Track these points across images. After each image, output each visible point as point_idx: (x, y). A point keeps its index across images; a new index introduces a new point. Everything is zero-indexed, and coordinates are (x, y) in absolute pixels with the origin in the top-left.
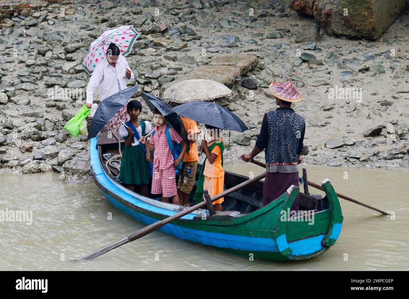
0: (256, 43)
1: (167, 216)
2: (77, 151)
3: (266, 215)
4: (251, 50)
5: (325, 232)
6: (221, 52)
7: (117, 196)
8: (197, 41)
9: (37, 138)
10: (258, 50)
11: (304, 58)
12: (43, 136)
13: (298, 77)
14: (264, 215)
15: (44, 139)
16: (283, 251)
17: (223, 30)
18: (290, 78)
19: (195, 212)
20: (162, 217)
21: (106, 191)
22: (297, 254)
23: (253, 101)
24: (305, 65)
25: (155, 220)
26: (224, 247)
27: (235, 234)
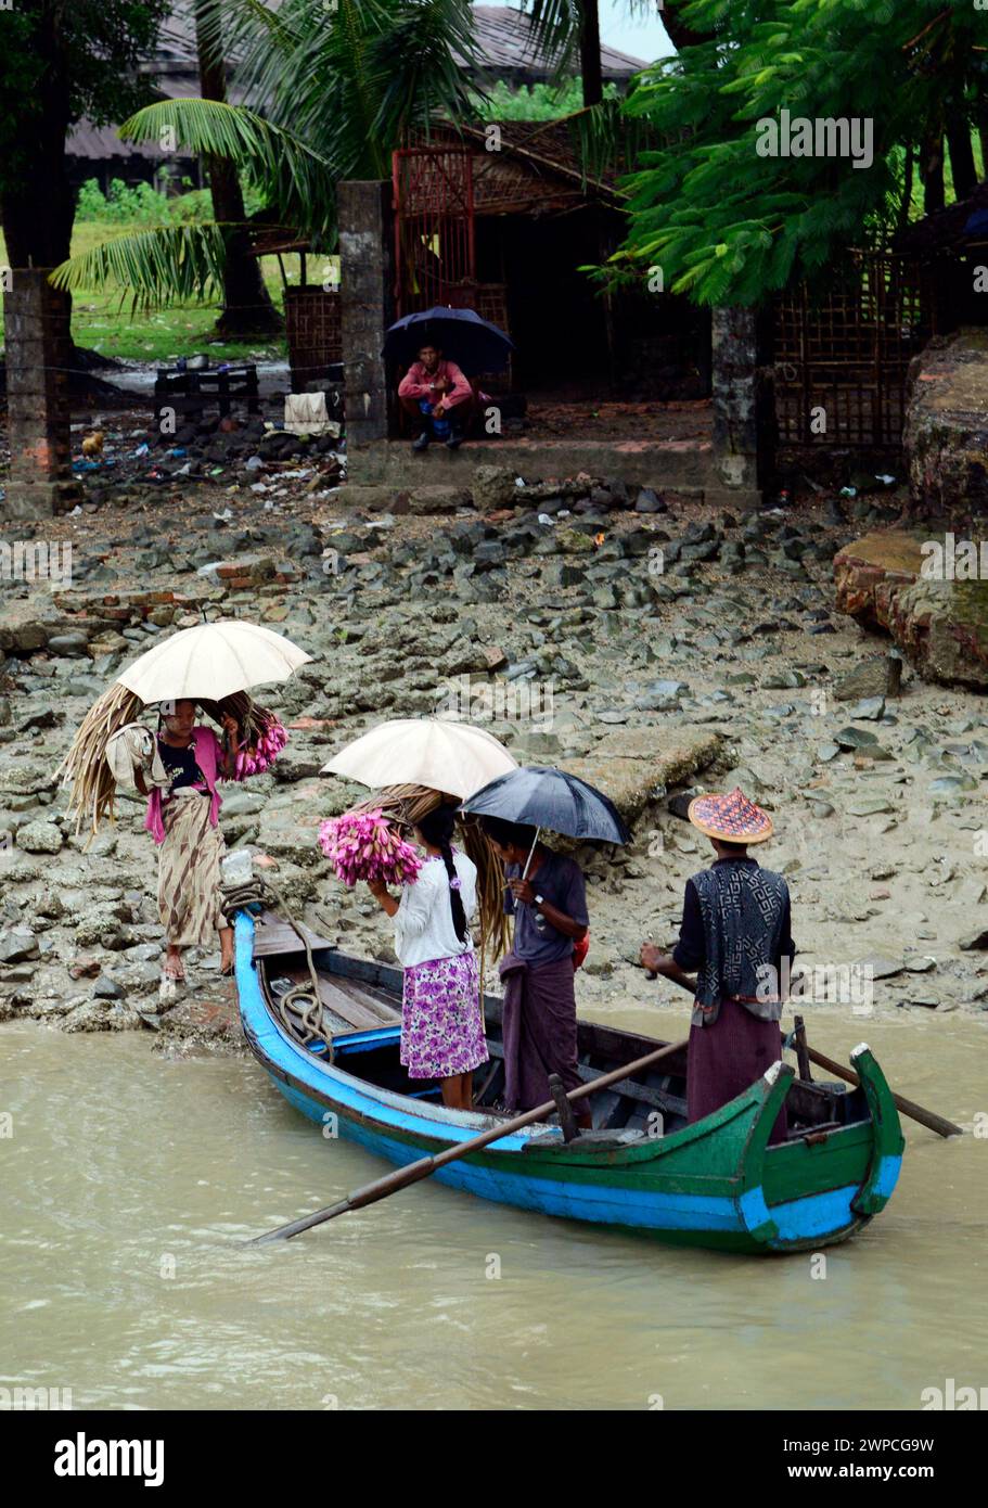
0: (730, 698)
1: (453, 1144)
2: (211, 976)
3: (713, 1139)
4: (713, 719)
5: (860, 1178)
6: (632, 722)
7: (315, 1091)
8: (577, 693)
9: (115, 941)
10: (731, 718)
11: (845, 741)
12: (130, 937)
13: (822, 791)
14: (707, 1139)
15: (132, 944)
16: (757, 1230)
17: (653, 666)
18: (800, 792)
19: (526, 1131)
20: (438, 1144)
21: (287, 1078)
22: (790, 1236)
23: (695, 852)
24: (847, 760)
25: (418, 1153)
26: (603, 1220)
27: (633, 1188)
